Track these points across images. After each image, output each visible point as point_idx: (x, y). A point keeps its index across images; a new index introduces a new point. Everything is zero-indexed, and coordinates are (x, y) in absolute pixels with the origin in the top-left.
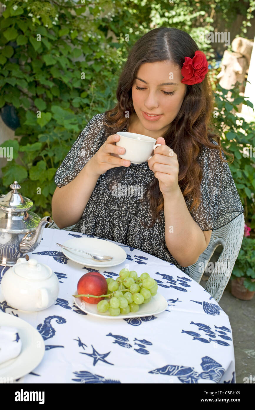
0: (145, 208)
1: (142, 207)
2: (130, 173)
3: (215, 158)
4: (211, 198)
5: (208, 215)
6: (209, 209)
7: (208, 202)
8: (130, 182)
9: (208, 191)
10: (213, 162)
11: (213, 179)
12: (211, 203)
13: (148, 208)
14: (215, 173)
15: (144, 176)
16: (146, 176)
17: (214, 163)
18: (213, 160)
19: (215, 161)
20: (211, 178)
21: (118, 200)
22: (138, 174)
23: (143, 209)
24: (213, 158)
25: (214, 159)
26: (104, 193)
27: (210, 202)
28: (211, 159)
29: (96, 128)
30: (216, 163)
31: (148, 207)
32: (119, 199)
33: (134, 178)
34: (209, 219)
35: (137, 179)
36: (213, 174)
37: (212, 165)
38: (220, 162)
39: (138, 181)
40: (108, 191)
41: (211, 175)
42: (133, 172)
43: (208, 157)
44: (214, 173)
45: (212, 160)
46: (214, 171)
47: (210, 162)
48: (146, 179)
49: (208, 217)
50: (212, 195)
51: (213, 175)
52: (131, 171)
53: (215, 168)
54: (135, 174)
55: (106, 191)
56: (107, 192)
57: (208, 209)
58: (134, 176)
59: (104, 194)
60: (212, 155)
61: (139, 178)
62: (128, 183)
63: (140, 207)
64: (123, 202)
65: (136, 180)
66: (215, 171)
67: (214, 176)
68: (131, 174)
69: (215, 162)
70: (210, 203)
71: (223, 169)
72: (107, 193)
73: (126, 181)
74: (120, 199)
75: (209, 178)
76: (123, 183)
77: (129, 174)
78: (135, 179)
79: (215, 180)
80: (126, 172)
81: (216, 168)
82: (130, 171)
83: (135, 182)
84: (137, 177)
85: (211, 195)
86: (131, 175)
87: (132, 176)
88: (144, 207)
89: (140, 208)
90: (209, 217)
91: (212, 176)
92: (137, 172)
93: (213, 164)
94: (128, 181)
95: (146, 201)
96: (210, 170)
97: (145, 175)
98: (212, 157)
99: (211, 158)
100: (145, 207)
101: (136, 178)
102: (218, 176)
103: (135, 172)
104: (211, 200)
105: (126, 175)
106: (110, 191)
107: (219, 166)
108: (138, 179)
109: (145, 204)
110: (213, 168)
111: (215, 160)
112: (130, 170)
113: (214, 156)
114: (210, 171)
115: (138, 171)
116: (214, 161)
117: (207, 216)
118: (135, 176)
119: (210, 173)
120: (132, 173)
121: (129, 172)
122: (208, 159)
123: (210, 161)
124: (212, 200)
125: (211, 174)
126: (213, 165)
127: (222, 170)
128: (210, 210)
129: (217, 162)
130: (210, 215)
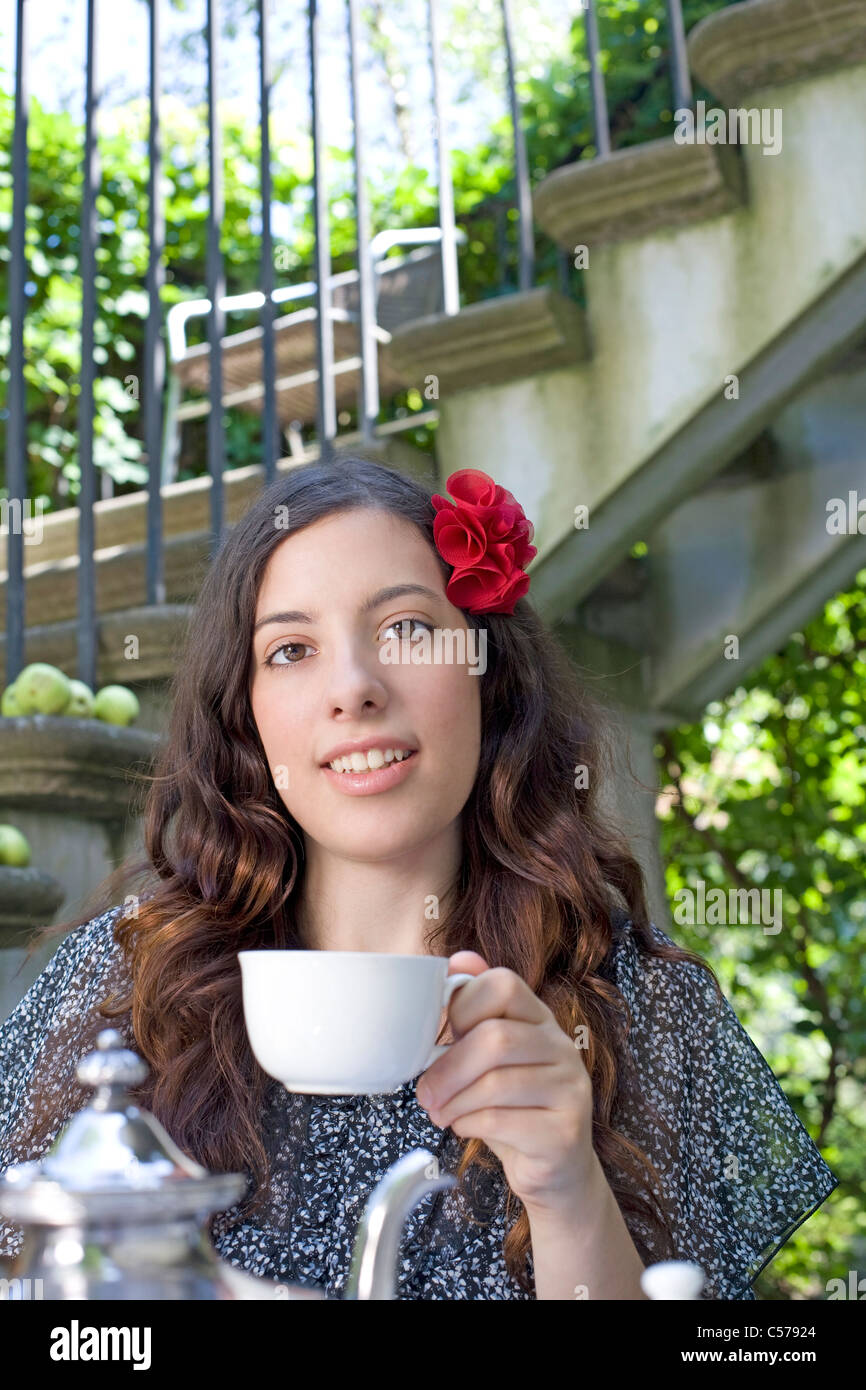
0: (458, 1274)
1: (444, 1273)
2: (330, 1130)
3: (664, 978)
4: (693, 1158)
5: (694, 1237)
6: (692, 1208)
7: (685, 1177)
8: (344, 1172)
9: (679, 1125)
10: (661, 997)
11: (687, 1070)
12: (699, 1181)
13: (473, 1268)
14: (686, 1043)
15: (399, 1130)
16: (410, 1126)
17: (667, 1002)
18: (658, 991)
19: (668, 992)
20: (679, 1067)
21: (317, 1266)
22: (366, 1128)
23: (450, 1281)
24: (656, 982)
25: (662, 984)
26: (241, 1244)
27: (693, 1175)
28: (650, 986)
29: (114, 975)
30: (675, 998)
31: (470, 1265)
32: (320, 1257)
33: (356, 1148)
34: (701, 1254)
35: (369, 1150)
36: (677, 1045)
37: (661, 1010)
38: (691, 992)
39: (376, 1157)
40: (254, 1232)
41: (674, 1054)
42: (341, 1123)
43: (635, 980)
44: (681, 1040)
45: (654, 990)
46: (677, 1034)
47: (648, 1002)
48: (415, 1139)
49: (696, 1246)
50: (695, 1141)
51: (682, 1052)
52: (331, 1120)
53: (680, 1022)
54: (356, 1130)
55: (249, 1236)
56: (255, 1238)
57: (689, 1210)
58: (352, 1139)
59: (244, 1249)
60: (647, 970)
61: (377, 1142)
62: (336, 1180)
63: (433, 1275)
64: (340, 1267)
65: (368, 1155)
66: (683, 1033)
67: (686, 1058)
68: (334, 1134)
69: (672, 997)
70: (693, 1181)
71: (714, 1019)
72: (257, 1243)
73: (322, 1169)
74: (324, 1260)
75: (667, 1069)
76: (313, 1181)
77: (326, 1139)
78: (362, 1151)
79: (693, 1075)
80: (310, 1129)
81: (683, 1021)
82: (326, 1124)
83: (363, 1165)
84: (366, 1139)
85: (692, 1142)
86: (336, 1139)
87: (343, 1144)
88: (451, 1273)
89: (435, 1280)
90: (702, 1247)
91: (678, 1055)
92: (363, 1120)
93: (664, 1005)
94: (331, 1169)
95: (453, 1242)
96: (660, 1032)
97: (403, 1123)
98: (651, 977)
99: (647, 981)
100: (459, 1268)
101: (366, 1144)
102: (703, 1053)
103: (352, 1119)
104: (695, 1166)
105: (316, 1143)
106: (264, 1230)
107: (692, 1011)
108: (376, 1148)
109: (453, 1252)
110: (670, 1020)
111: (667, 987)
112: (326, 1116)
113: (660, 972)
114: (660, 1036)
115: (365, 1116)
116: (663, 993)
117: (689, 1242)
118: (357, 1139)
119: (666, 1046)
120: (337, 1130)
121: (321, 1128)
122: (637, 989)
123: (648, 996)
124: (699, 1165)
125: (672, 1048)
126: (665, 1009)
127: (713, 1026)
128: (696, 1213)
129: (681, 995)
130: (702, 1234)
